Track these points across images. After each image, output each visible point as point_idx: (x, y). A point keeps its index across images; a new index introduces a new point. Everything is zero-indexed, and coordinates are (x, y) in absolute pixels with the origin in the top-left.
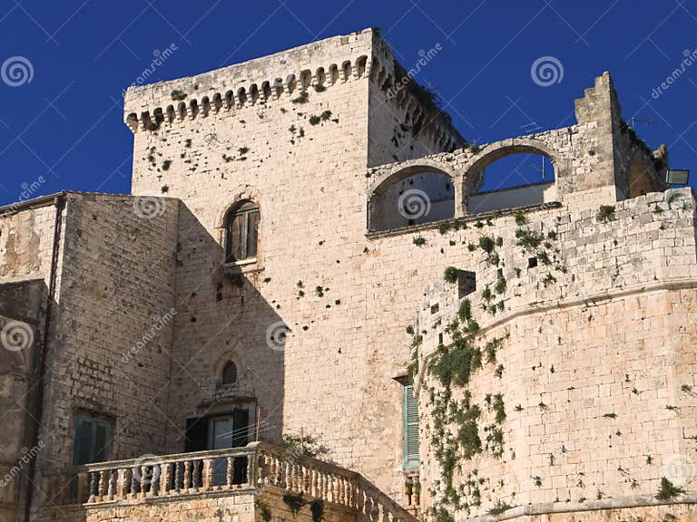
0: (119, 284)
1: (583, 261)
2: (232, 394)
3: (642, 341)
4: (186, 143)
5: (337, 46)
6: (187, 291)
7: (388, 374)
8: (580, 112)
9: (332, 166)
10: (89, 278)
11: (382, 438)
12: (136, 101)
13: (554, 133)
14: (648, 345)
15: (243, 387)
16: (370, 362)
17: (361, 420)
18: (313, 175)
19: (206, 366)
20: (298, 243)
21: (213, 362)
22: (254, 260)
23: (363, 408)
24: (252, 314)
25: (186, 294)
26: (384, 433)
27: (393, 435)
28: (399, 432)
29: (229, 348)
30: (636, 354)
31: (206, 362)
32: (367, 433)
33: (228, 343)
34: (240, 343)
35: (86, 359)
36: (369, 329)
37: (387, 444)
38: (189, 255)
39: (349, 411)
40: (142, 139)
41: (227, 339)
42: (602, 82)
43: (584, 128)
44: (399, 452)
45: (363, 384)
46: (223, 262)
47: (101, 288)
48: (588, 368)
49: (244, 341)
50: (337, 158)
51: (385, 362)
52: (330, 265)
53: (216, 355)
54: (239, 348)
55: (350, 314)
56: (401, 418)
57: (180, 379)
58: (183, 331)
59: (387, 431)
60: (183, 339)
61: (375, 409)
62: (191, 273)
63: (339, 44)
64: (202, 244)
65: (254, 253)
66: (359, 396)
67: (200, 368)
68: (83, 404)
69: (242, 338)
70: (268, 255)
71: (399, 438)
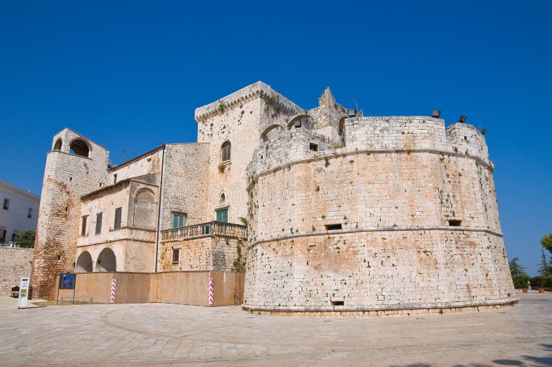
0: (186, 172)
1: (274, 156)
2: (224, 204)
3: (288, 182)
4: (211, 124)
8: (320, 102)
9: (250, 127)
10: (175, 171)
12: (199, 112)
13: (313, 110)
15: (226, 202)
18: (244, 131)
21: (219, 194)
22: (230, 160)
24: (229, 178)
29: (223, 189)
31: (217, 194)
35: (175, 196)
38: (212, 160)
40: (200, 126)
41: (223, 187)
42: (327, 92)
43: (322, 107)
46: (221, 161)
47: (180, 173)
49: (227, 187)
53: (220, 191)
54: (225, 190)
57: (210, 200)
58: (211, 185)
63: (251, 87)
64: (216, 156)
65: (229, 158)
67: (215, 196)
68: (174, 210)
70: (233, 158)
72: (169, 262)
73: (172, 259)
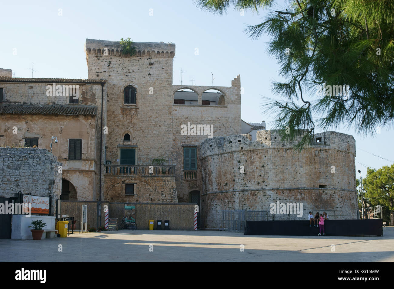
2: (129, 144)
3: (299, 158)
4: (109, 62)
5: (164, 46)
6: (111, 110)
7: (179, 144)
9: (161, 82)
11: (178, 161)
12: (90, 44)
14: (300, 159)
15: (133, 142)
16: (174, 140)
17: (172, 156)
18: (155, 83)
19: (120, 134)
20: (150, 102)
21: (122, 133)
22: (135, 105)
23: (172, 153)
24: (135, 121)
25: (111, 111)
26: (178, 160)
27: (181, 161)
28: (183, 160)
29: (127, 130)
30: (297, 161)
31: (120, 133)
32: (173, 159)
33: (127, 128)
34: (131, 129)
36: (174, 131)
37: (179, 163)
38: (111, 99)
39: (168, 153)
41: (127, 127)
44: (182, 165)
45: (172, 146)
46: (123, 103)
48: (287, 162)
49: (133, 129)
50: (163, 80)
51: (179, 141)
52: (161, 111)
53: (123, 131)
55: (168, 126)
56: (183, 156)
57: (111, 137)
58: (111, 122)
59: (179, 160)
60: (111, 125)
61: (176, 153)
62: (113, 105)
63: (165, 46)
64: (116, 96)
66: (171, 149)
67: (117, 134)
69: (132, 128)
70: (140, 104)
71: (182, 161)
72: (119, 194)
73: (124, 191)
